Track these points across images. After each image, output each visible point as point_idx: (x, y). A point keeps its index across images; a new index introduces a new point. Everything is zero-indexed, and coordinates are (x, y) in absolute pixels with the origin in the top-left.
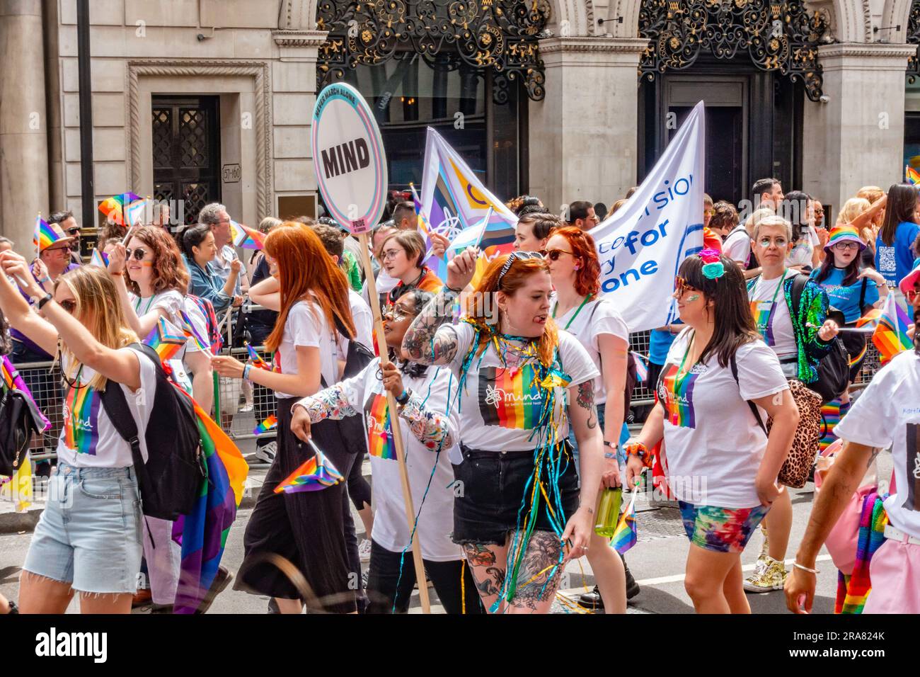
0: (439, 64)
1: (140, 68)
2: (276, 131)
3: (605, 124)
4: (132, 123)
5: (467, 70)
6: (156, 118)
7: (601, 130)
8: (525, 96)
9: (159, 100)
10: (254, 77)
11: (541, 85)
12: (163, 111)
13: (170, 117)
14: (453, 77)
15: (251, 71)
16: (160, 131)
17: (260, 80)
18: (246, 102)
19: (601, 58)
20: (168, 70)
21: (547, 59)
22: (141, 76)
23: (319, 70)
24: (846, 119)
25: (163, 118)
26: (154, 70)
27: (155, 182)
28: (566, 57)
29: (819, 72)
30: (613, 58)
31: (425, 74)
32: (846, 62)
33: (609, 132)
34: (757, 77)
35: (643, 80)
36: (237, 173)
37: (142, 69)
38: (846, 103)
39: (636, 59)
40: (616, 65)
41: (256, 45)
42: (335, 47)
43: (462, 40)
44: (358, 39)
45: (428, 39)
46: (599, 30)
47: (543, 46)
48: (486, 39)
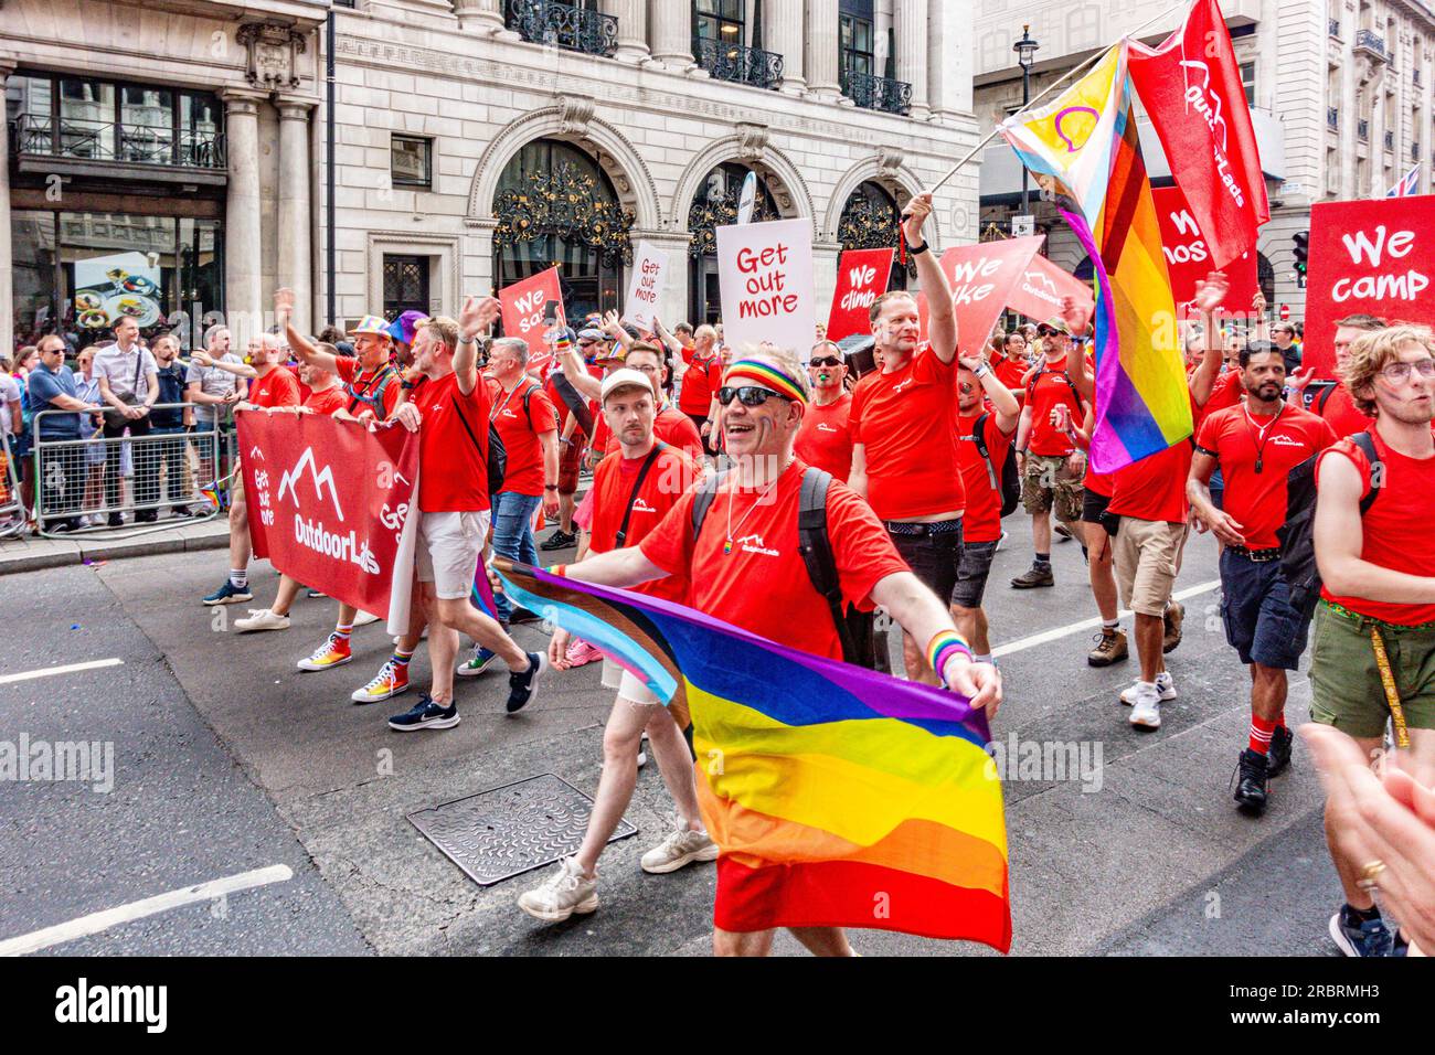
0: (568, 242)
1: (376, 236)
2: (466, 279)
3: (668, 282)
4: (369, 271)
5: (585, 246)
6: (386, 268)
7: (665, 285)
8: (622, 264)
9: (389, 259)
10: (451, 245)
11: (631, 258)
12: (392, 264)
13: (396, 268)
14: (576, 251)
15: (450, 241)
16: (389, 277)
17: (455, 247)
18: (445, 263)
19: (666, 243)
20: (394, 238)
21: (633, 242)
22: (376, 241)
23: (494, 243)
25: (392, 268)
26: (385, 238)
27: (385, 309)
28: (645, 242)
30: (673, 243)
31: (559, 247)
33: (671, 287)
35: (691, 257)
36: (440, 305)
39: (687, 244)
40: (675, 248)
41: (452, 225)
42: (504, 229)
43: (583, 229)
44: (519, 225)
45: (562, 227)
46: (664, 227)
47: (632, 234)
48: (598, 229)
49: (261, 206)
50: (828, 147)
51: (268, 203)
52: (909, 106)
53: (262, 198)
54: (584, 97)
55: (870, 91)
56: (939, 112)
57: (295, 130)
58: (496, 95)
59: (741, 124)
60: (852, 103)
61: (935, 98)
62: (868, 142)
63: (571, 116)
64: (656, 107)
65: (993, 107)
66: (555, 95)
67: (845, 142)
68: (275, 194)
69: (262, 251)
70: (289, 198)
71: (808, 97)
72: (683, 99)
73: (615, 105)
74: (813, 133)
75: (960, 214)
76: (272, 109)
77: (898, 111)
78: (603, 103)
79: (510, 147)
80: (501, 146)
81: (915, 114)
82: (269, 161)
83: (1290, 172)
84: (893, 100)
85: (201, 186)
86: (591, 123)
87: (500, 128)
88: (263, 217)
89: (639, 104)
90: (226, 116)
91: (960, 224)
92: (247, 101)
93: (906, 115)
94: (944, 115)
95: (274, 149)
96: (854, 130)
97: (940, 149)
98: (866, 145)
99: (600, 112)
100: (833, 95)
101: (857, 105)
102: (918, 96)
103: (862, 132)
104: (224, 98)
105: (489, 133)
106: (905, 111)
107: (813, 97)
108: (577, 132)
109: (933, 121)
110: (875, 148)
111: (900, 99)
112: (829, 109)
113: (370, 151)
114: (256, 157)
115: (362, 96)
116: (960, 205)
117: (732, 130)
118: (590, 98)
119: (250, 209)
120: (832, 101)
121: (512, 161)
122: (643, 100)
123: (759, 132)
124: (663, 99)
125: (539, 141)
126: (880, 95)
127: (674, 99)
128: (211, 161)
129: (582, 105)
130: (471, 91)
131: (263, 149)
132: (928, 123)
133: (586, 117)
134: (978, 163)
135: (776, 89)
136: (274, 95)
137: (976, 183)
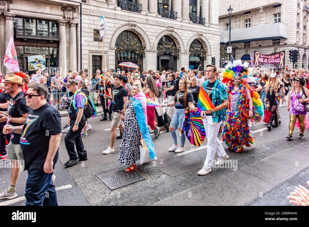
0: (131, 52)
1: (91, 51)
2: (109, 60)
3: (153, 61)
4: (89, 59)
5: (135, 53)
6: (93, 58)
7: (152, 62)
8: (143, 57)
9: (93, 56)
10: (106, 53)
11: (145, 56)
13: (95, 58)
14: (133, 54)
16: (93, 60)
17: (107, 54)
18: (105, 56)
19: (152, 53)
20: (94, 52)
21: (145, 52)
22: (90, 52)
23: (115, 53)
24: (182, 61)
26: (92, 52)
27: (92, 67)
28: (148, 52)
29: (179, 56)
30: (154, 53)
31: (129, 54)
32: (182, 54)
34: (171, 56)
35: (157, 56)
37: (91, 52)
38: (182, 60)
39: (157, 53)
41: (107, 49)
42: (118, 50)
43: (134, 50)
44: (121, 49)
45: (130, 49)
46: (152, 49)
47: (145, 51)
48: (138, 50)
49: (66, 45)
50: (187, 32)
51: (68, 44)
52: (205, 23)
53: (66, 43)
54: (135, 21)
55: (196, 20)
56: (211, 24)
57: (73, 29)
58: (116, 21)
59: (168, 27)
60: (192, 22)
61: (210, 21)
62: (196, 31)
63: (132, 25)
64: (150, 23)
65: (223, 23)
66: (128, 21)
67: (191, 31)
68: (69, 42)
69: (67, 54)
70: (72, 43)
71: (183, 21)
72: (156, 22)
73: (141, 23)
74: (184, 29)
75: (216, 46)
76: (69, 24)
77: (202, 24)
78: (138, 23)
79: (119, 32)
80: (117, 32)
81: (206, 25)
82: (68, 35)
83: (288, 37)
84: (201, 22)
85: (54, 41)
86: (136, 27)
87: (117, 28)
88: (67, 47)
89: (146, 23)
90: (59, 26)
91: (216, 48)
92: (63, 23)
93: (204, 25)
94: (212, 25)
95: (69, 33)
96: (193, 28)
97: (211, 32)
98: (195, 31)
99: (138, 25)
100: (188, 21)
101: (193, 23)
102: (207, 21)
103: (194, 28)
104: (59, 22)
105: (114, 29)
106: (204, 24)
107: (184, 21)
108: (133, 29)
109: (210, 26)
110: (197, 32)
111: (203, 21)
112: (187, 23)
113: (89, 33)
114: (65, 35)
115: (88, 22)
116: (216, 44)
117: (166, 28)
118: (136, 22)
119: (64, 46)
120: (188, 22)
121: (119, 35)
122: (147, 22)
123: (172, 29)
124: (151, 22)
125: (125, 31)
126: (198, 20)
127: (154, 22)
128: (56, 35)
129: (134, 23)
130: (111, 20)
131: (67, 33)
132: (209, 27)
133: (135, 26)
134: (220, 35)
135: (176, 20)
136: (69, 21)
137: (219, 40)
